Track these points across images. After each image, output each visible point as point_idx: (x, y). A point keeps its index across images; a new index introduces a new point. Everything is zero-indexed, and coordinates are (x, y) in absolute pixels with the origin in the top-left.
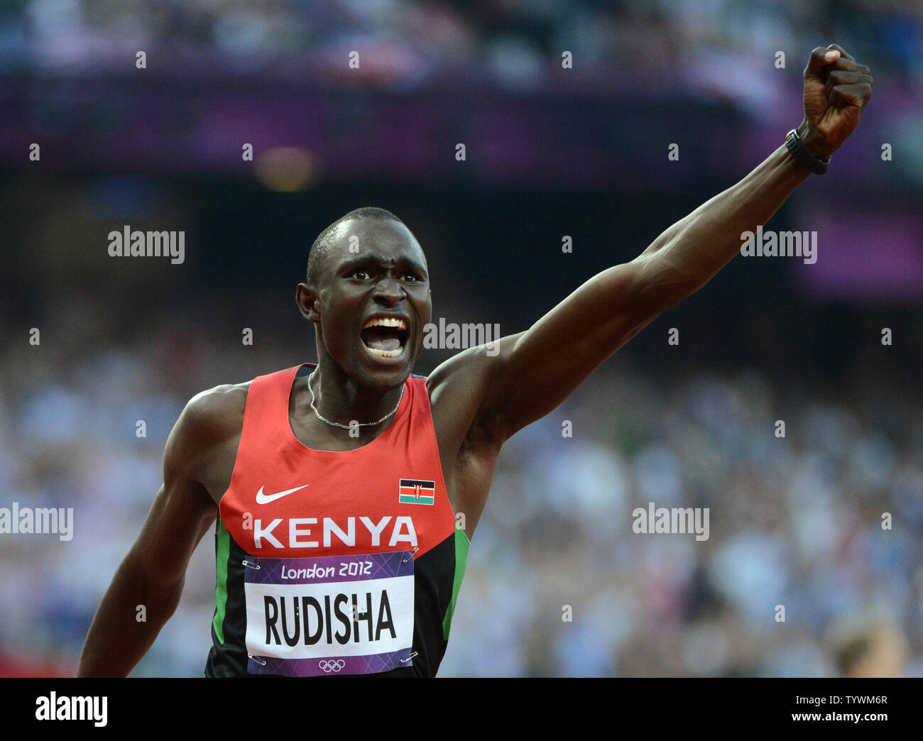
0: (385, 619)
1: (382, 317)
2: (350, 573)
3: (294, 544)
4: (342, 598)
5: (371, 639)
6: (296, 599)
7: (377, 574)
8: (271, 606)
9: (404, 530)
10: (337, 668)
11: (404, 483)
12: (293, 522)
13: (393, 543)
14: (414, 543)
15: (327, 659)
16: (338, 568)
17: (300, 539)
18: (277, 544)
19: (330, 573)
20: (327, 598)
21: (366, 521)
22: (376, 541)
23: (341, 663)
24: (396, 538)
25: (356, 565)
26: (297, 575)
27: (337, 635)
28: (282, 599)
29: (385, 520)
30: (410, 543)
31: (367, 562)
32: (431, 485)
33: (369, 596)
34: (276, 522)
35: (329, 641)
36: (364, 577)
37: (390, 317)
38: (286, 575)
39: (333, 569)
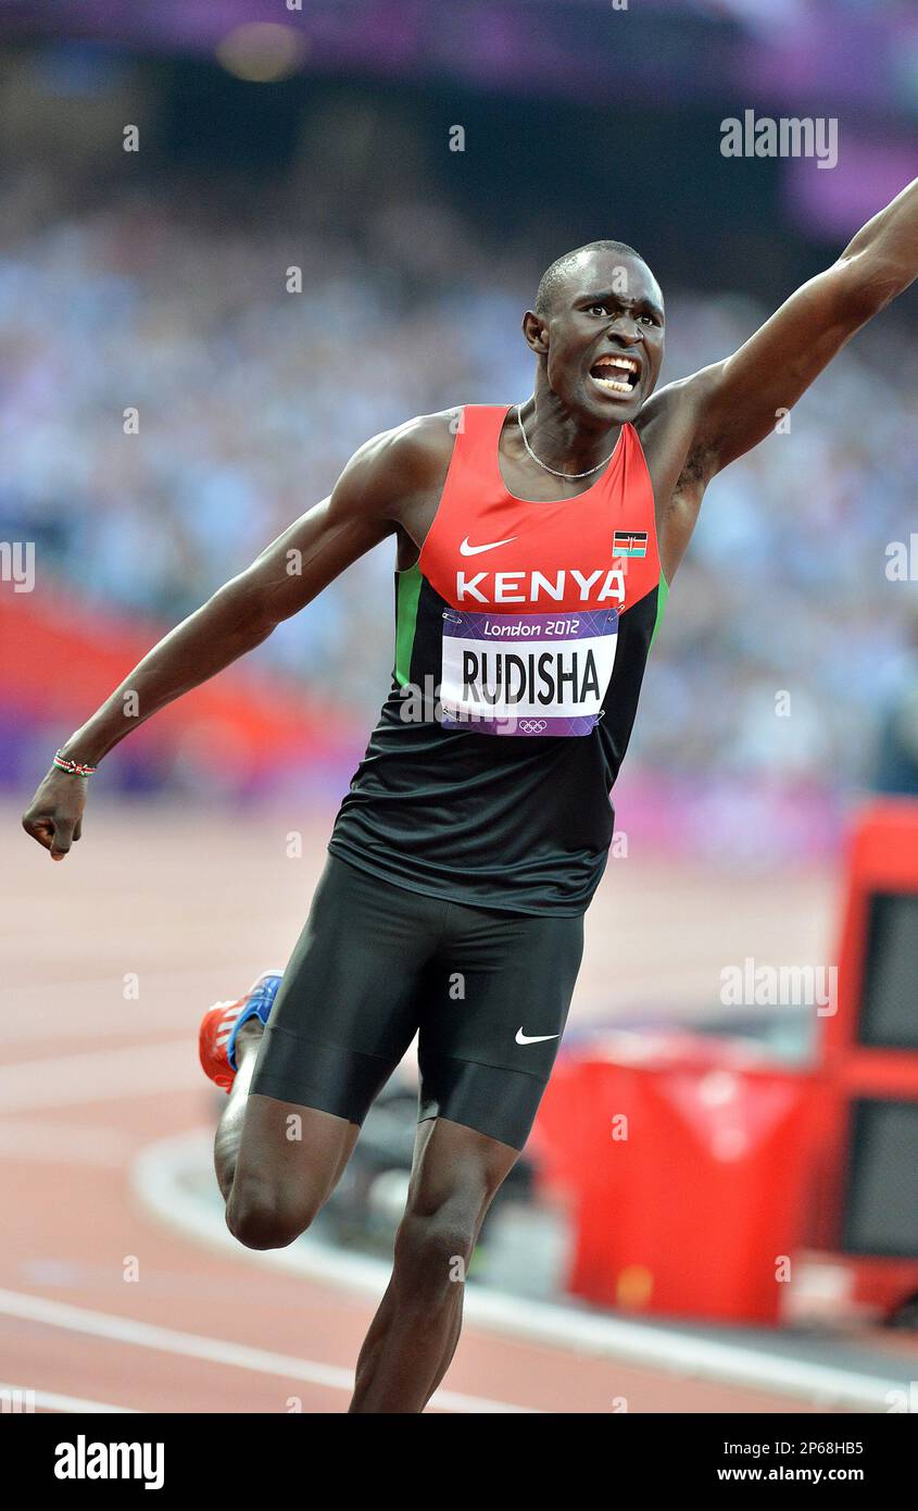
0: (591, 680)
1: (615, 357)
2: (556, 632)
3: (499, 598)
4: (546, 657)
5: (575, 701)
6: (499, 657)
7: (584, 633)
8: (470, 662)
9: (614, 586)
10: (538, 729)
11: (619, 536)
12: (499, 577)
13: (601, 598)
14: (622, 599)
15: (528, 719)
16: (544, 628)
17: (506, 593)
18: (482, 599)
19: (536, 631)
20: (531, 657)
21: (577, 575)
22: (584, 596)
23: (542, 724)
24: (606, 592)
25: (564, 624)
26: (501, 632)
27: (540, 695)
28: (484, 656)
29: (597, 574)
30: (618, 599)
31: (574, 621)
32: (643, 536)
33: (575, 655)
34: (480, 577)
35: (532, 701)
36: (570, 637)
37: (623, 358)
38: (489, 631)
39: (539, 627)
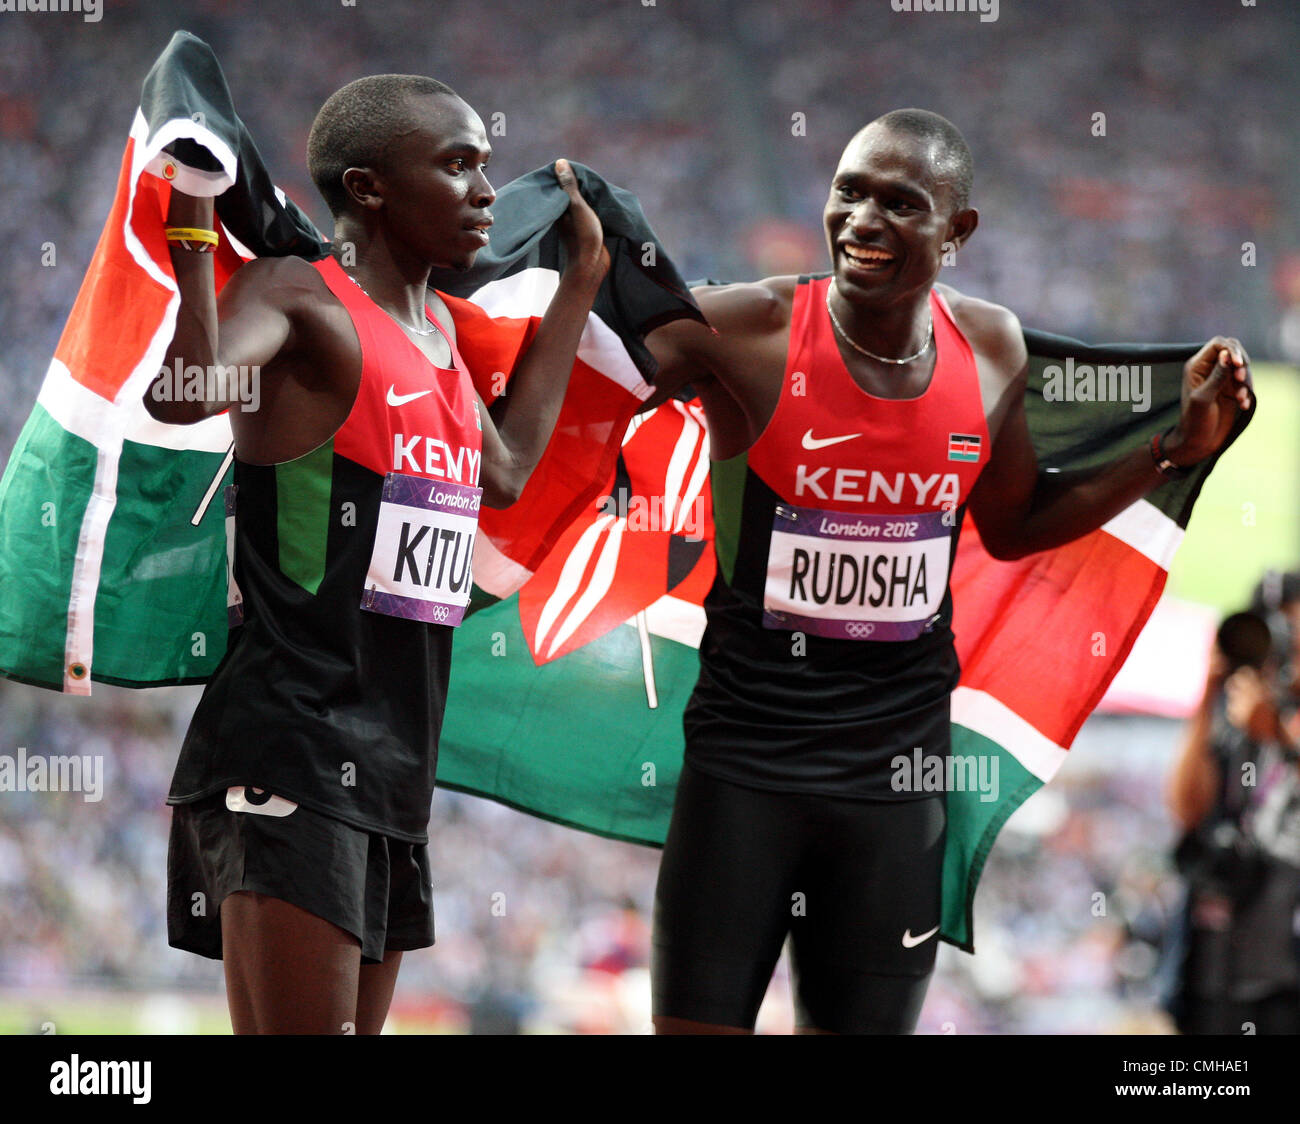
0: (920, 584)
2: (895, 534)
3: (838, 496)
4: (882, 559)
5: (905, 604)
6: (833, 556)
8: (801, 560)
9: (949, 490)
10: (865, 633)
11: (954, 438)
12: (841, 473)
13: (936, 502)
14: (954, 502)
15: (856, 622)
16: (884, 527)
17: (846, 491)
18: (821, 495)
19: (874, 532)
20: (866, 558)
21: (915, 478)
22: (921, 500)
23: (870, 628)
25: (902, 525)
26: (839, 530)
27: (871, 598)
28: (817, 554)
30: (950, 502)
31: (912, 523)
32: (977, 441)
33: (909, 559)
34: (822, 471)
35: (862, 602)
36: (907, 539)
38: (826, 528)
39: (877, 528)
